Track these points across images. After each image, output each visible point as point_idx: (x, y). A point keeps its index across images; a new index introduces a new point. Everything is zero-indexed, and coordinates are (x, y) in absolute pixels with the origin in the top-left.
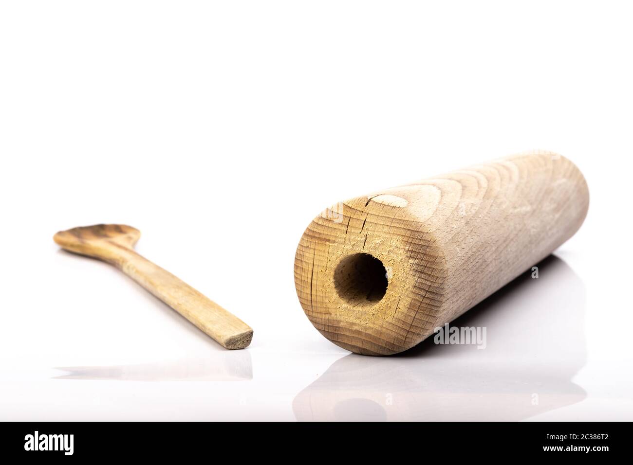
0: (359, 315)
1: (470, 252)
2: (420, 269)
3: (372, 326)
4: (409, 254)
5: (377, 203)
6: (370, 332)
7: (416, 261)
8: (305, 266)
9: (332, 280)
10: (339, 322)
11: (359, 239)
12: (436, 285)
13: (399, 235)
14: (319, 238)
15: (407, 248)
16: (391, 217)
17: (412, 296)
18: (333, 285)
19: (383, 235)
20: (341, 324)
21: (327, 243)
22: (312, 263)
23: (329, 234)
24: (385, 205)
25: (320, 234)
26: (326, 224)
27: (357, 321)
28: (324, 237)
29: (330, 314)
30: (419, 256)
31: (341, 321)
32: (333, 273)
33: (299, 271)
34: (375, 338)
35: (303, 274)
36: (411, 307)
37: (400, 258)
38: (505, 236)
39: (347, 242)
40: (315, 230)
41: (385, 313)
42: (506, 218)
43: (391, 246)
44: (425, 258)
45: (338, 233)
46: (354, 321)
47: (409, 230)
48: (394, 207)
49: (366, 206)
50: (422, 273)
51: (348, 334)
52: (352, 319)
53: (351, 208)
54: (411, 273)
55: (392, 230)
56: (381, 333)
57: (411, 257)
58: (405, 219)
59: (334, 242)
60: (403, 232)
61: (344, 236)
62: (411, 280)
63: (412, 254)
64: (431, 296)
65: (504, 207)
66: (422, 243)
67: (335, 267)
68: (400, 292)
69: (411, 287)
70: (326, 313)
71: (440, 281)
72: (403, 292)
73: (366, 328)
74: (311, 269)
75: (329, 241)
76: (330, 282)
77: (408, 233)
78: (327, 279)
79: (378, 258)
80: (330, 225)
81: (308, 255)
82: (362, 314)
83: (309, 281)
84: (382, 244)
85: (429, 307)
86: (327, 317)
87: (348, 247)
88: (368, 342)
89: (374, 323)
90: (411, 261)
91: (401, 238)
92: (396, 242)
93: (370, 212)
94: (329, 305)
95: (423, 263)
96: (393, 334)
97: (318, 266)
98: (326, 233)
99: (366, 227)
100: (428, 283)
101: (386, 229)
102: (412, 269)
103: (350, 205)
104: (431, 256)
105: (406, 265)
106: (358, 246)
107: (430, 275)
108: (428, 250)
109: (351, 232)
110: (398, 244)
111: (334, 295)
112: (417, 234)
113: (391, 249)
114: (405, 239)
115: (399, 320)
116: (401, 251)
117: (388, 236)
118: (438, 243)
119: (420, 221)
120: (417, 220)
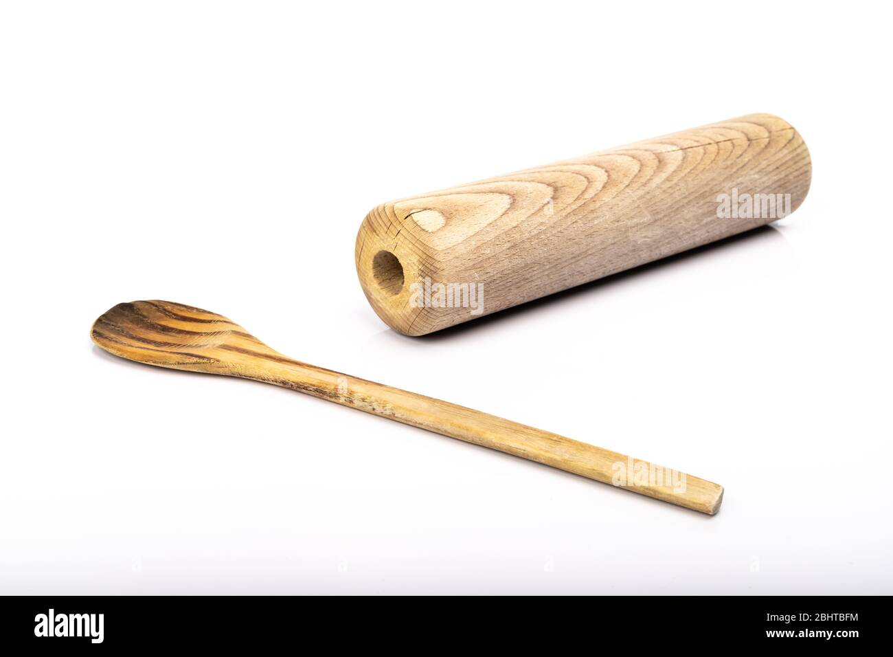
1: (499, 275)
3: (389, 309)
4: (420, 272)
5: (413, 220)
9: (371, 262)
10: (371, 294)
11: (392, 243)
14: (371, 226)
15: (420, 267)
16: (418, 237)
18: (371, 266)
19: (407, 249)
20: (372, 297)
21: (375, 234)
22: (363, 241)
23: (377, 227)
24: (418, 225)
25: (372, 223)
26: (377, 217)
27: (381, 301)
28: (374, 227)
29: (367, 285)
32: (373, 258)
36: (414, 311)
37: (414, 273)
38: (578, 252)
39: (385, 240)
40: (371, 217)
41: (398, 306)
42: (590, 235)
45: (382, 230)
46: (380, 300)
47: (425, 254)
48: (423, 230)
49: (406, 218)
53: (395, 215)
55: (414, 249)
56: (394, 318)
57: (420, 275)
58: (427, 244)
59: (378, 235)
60: (421, 253)
61: (384, 234)
63: (422, 273)
64: (429, 310)
65: (596, 223)
66: (432, 268)
67: (375, 254)
68: (409, 297)
73: (385, 309)
74: (362, 246)
75: (375, 232)
77: (424, 256)
78: (370, 260)
79: (401, 264)
80: (380, 222)
81: (363, 234)
82: (385, 298)
83: (359, 254)
84: (406, 255)
85: (426, 317)
87: (385, 245)
90: (419, 278)
91: (418, 257)
92: (414, 259)
93: (406, 226)
94: (367, 279)
96: (401, 323)
98: (376, 225)
99: (398, 237)
101: (410, 246)
106: (391, 247)
108: (434, 275)
109: (389, 235)
110: (415, 261)
111: (371, 273)
112: (430, 260)
114: (421, 260)
115: (405, 316)
116: (415, 268)
117: (410, 251)
118: (445, 273)
119: (439, 248)
120: (436, 248)
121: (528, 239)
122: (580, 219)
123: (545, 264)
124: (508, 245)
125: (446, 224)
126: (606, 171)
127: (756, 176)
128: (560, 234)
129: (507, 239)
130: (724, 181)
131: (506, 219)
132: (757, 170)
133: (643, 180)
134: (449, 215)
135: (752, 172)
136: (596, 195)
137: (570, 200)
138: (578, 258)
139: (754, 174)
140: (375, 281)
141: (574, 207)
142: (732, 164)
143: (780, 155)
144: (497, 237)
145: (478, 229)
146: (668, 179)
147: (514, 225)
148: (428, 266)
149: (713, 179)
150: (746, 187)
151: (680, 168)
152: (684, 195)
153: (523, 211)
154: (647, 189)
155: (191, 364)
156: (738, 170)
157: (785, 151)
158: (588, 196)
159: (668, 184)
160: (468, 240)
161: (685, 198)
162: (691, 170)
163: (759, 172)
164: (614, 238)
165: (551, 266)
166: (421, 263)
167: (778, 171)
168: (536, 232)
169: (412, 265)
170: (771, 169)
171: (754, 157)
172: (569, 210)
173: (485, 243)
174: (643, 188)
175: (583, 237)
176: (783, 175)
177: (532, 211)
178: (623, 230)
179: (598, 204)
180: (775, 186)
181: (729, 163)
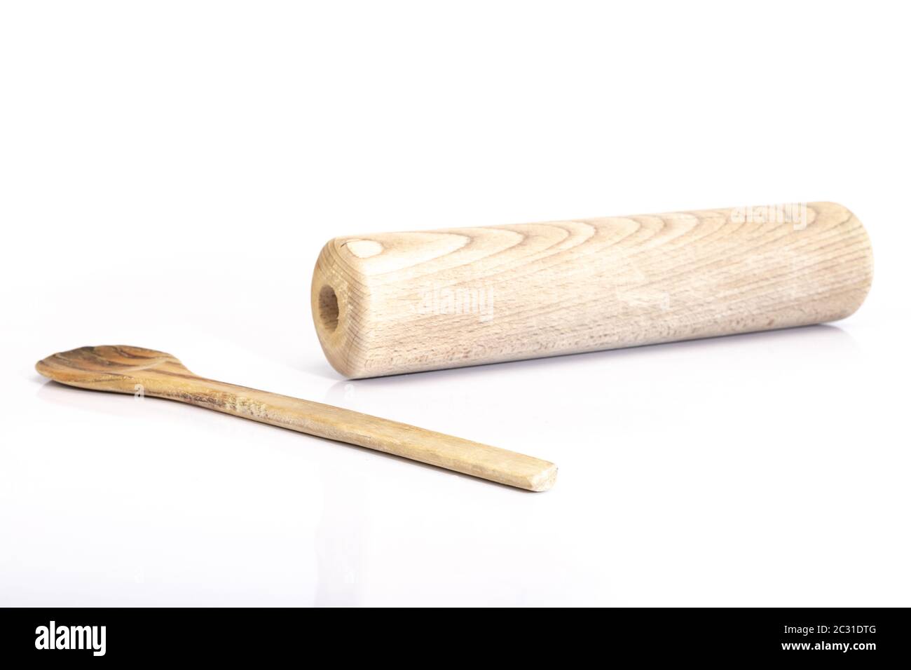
2: (353, 315)
3: (331, 349)
4: (349, 300)
5: (347, 247)
7: (352, 308)
9: (318, 301)
11: (329, 274)
13: (347, 281)
15: (349, 293)
17: (347, 335)
18: (318, 305)
19: (340, 278)
23: (321, 262)
24: (349, 250)
27: (326, 342)
32: (319, 296)
36: (347, 344)
37: (345, 301)
38: (547, 303)
42: (563, 286)
44: (357, 307)
45: (323, 264)
46: (325, 340)
47: (352, 279)
48: (355, 256)
49: (341, 247)
54: (349, 316)
56: (335, 358)
60: (349, 278)
64: (358, 340)
65: (571, 274)
66: (359, 294)
67: (320, 291)
69: (348, 329)
75: (320, 268)
77: (353, 282)
79: (337, 296)
84: (339, 284)
91: (348, 284)
92: (345, 286)
95: (355, 311)
100: (357, 329)
101: (343, 274)
102: (349, 313)
105: (346, 308)
107: (358, 323)
109: (327, 266)
110: (346, 288)
113: (342, 291)
115: (342, 352)
116: (347, 295)
117: (343, 280)
119: (367, 274)
120: (364, 273)
121: (481, 279)
123: (504, 308)
125: (382, 253)
126: (595, 228)
127: (792, 253)
128: (522, 280)
129: (454, 276)
130: (747, 252)
131: (456, 256)
132: (793, 246)
133: (638, 240)
134: (389, 245)
135: (787, 248)
136: (575, 247)
137: (541, 249)
138: (547, 310)
139: (789, 251)
140: (321, 321)
141: (543, 255)
142: (759, 237)
144: (441, 272)
145: (419, 262)
146: (672, 242)
147: (465, 263)
148: (355, 292)
149: (732, 249)
150: (778, 263)
152: (690, 261)
153: (480, 252)
154: (642, 248)
155: (106, 380)
156: (767, 243)
157: (834, 233)
158: (564, 247)
159: (671, 247)
160: (404, 270)
161: (693, 263)
162: (705, 237)
163: (797, 249)
164: (596, 294)
165: (511, 312)
166: (349, 288)
167: (822, 251)
168: (491, 273)
170: (813, 247)
171: (790, 234)
172: (537, 257)
173: (425, 276)
175: (553, 287)
176: (830, 256)
177: (491, 253)
178: (608, 286)
179: (576, 256)
180: (817, 268)
181: (755, 235)
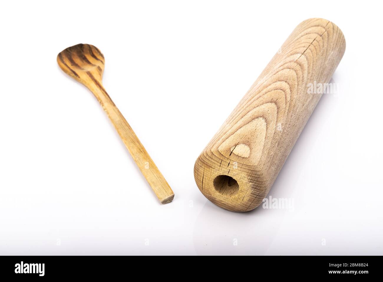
0: (225, 199)
1: (279, 162)
2: (254, 187)
3: (231, 204)
4: (249, 180)
5: (235, 155)
6: (230, 205)
7: (253, 184)
8: (199, 173)
9: (212, 183)
10: (215, 198)
11: (226, 170)
12: (262, 193)
13: (245, 172)
14: (207, 165)
15: (249, 178)
16: (242, 163)
17: (250, 197)
19: (238, 171)
21: (211, 168)
22: (203, 174)
23: (212, 164)
24: (239, 156)
25: (207, 163)
27: (224, 201)
28: (209, 165)
30: (254, 182)
31: (216, 199)
32: (213, 181)
33: (196, 174)
34: (232, 208)
35: (198, 177)
36: (249, 200)
37: (245, 182)
39: (220, 170)
40: (204, 160)
41: (237, 200)
42: (298, 119)
43: (241, 176)
44: (257, 183)
45: (216, 165)
47: (250, 170)
48: (244, 158)
49: (230, 156)
50: (255, 188)
51: (219, 203)
52: (222, 199)
53: (222, 155)
54: (250, 188)
55: (242, 169)
56: (235, 207)
57: (250, 182)
58: (249, 165)
59: (214, 169)
60: (247, 171)
61: (219, 167)
62: (250, 191)
63: (251, 181)
64: (259, 197)
65: (298, 111)
66: (256, 176)
67: (214, 178)
68: (245, 194)
69: (250, 193)
70: (209, 194)
71: (264, 191)
72: (246, 194)
73: (228, 204)
74: (202, 176)
75: (211, 167)
76: (212, 184)
77: (250, 172)
78: (210, 182)
79: (235, 179)
80: (212, 161)
81: (201, 170)
82: (226, 198)
83: (202, 180)
84: (237, 174)
85: (258, 201)
86: (210, 195)
87: (220, 172)
88: (229, 208)
89: (232, 203)
90: (251, 183)
91: (246, 173)
92: (244, 175)
93: (232, 159)
95: (256, 184)
96: (240, 208)
97: (206, 176)
98: (210, 163)
99: (230, 166)
100: (258, 192)
101: (239, 169)
102: (251, 186)
103: (222, 153)
104: (260, 182)
105: (248, 185)
106: (226, 173)
107: (259, 190)
108: (259, 179)
109: (222, 167)
111: (213, 189)
112: (254, 172)
113: (241, 177)
114: (248, 174)
115: (244, 204)
116: (246, 179)
117: (240, 172)
118: (264, 175)
119: (256, 164)
120: (254, 165)
121: (281, 136)
122: (292, 113)
123: (290, 144)
124: (277, 144)
125: (251, 149)
126: (286, 82)
127: (332, 52)
128: (290, 126)
129: (275, 141)
130: (325, 62)
131: (269, 131)
132: (331, 49)
133: (301, 79)
134: (248, 143)
135: (330, 51)
136: (291, 97)
137: (284, 106)
139: (331, 52)
140: (217, 192)
141: (287, 108)
142: (323, 52)
143: (334, 37)
144: (272, 143)
145: (263, 143)
146: (309, 73)
147: (274, 132)
148: (254, 176)
149: (321, 63)
151: (308, 63)
152: (317, 77)
153: (272, 122)
156: (326, 53)
157: (335, 34)
158: (289, 99)
159: (310, 75)
160: (263, 152)
162: (313, 63)
163: (332, 50)
164: (305, 114)
166: (249, 175)
167: (337, 45)
168: (282, 130)
169: (244, 178)
170: (335, 46)
171: (327, 44)
172: (287, 111)
173: (269, 149)
174: (303, 83)
175: (297, 121)
176: (339, 47)
177: (275, 120)
178: (306, 108)
179: (294, 101)
181: (322, 52)
